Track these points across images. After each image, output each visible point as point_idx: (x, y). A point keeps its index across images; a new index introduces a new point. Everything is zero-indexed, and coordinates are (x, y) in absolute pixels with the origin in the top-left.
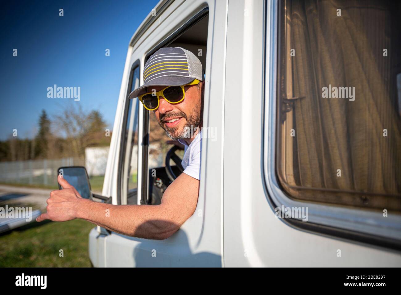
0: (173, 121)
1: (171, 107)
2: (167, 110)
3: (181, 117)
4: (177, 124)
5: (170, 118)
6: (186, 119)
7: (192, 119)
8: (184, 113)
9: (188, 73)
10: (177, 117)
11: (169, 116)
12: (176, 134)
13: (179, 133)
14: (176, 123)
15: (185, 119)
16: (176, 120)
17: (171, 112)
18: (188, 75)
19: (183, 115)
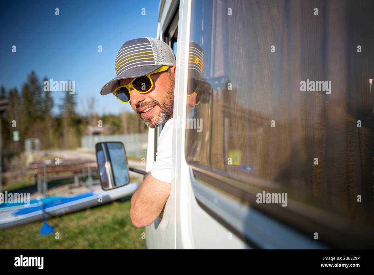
0: (147, 110)
1: (143, 97)
2: (139, 100)
3: (154, 105)
4: (152, 112)
5: (144, 108)
6: (160, 107)
7: (166, 106)
8: (156, 101)
9: (154, 61)
10: (150, 106)
11: (143, 106)
12: (153, 122)
13: (156, 122)
14: (150, 112)
15: (158, 107)
16: (150, 109)
17: (143, 102)
18: (154, 63)
19: (155, 104)
